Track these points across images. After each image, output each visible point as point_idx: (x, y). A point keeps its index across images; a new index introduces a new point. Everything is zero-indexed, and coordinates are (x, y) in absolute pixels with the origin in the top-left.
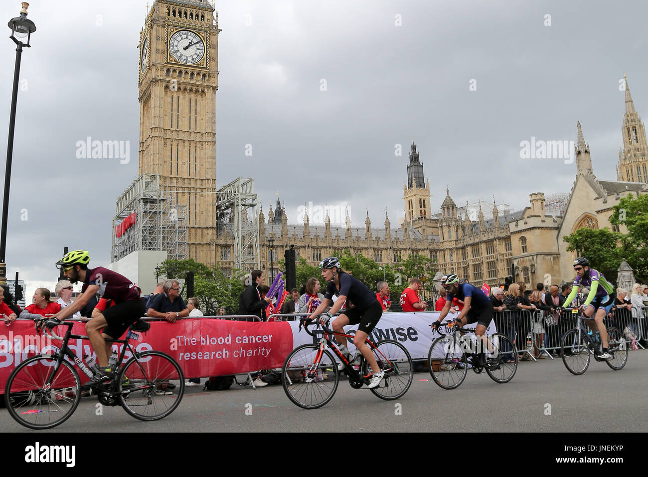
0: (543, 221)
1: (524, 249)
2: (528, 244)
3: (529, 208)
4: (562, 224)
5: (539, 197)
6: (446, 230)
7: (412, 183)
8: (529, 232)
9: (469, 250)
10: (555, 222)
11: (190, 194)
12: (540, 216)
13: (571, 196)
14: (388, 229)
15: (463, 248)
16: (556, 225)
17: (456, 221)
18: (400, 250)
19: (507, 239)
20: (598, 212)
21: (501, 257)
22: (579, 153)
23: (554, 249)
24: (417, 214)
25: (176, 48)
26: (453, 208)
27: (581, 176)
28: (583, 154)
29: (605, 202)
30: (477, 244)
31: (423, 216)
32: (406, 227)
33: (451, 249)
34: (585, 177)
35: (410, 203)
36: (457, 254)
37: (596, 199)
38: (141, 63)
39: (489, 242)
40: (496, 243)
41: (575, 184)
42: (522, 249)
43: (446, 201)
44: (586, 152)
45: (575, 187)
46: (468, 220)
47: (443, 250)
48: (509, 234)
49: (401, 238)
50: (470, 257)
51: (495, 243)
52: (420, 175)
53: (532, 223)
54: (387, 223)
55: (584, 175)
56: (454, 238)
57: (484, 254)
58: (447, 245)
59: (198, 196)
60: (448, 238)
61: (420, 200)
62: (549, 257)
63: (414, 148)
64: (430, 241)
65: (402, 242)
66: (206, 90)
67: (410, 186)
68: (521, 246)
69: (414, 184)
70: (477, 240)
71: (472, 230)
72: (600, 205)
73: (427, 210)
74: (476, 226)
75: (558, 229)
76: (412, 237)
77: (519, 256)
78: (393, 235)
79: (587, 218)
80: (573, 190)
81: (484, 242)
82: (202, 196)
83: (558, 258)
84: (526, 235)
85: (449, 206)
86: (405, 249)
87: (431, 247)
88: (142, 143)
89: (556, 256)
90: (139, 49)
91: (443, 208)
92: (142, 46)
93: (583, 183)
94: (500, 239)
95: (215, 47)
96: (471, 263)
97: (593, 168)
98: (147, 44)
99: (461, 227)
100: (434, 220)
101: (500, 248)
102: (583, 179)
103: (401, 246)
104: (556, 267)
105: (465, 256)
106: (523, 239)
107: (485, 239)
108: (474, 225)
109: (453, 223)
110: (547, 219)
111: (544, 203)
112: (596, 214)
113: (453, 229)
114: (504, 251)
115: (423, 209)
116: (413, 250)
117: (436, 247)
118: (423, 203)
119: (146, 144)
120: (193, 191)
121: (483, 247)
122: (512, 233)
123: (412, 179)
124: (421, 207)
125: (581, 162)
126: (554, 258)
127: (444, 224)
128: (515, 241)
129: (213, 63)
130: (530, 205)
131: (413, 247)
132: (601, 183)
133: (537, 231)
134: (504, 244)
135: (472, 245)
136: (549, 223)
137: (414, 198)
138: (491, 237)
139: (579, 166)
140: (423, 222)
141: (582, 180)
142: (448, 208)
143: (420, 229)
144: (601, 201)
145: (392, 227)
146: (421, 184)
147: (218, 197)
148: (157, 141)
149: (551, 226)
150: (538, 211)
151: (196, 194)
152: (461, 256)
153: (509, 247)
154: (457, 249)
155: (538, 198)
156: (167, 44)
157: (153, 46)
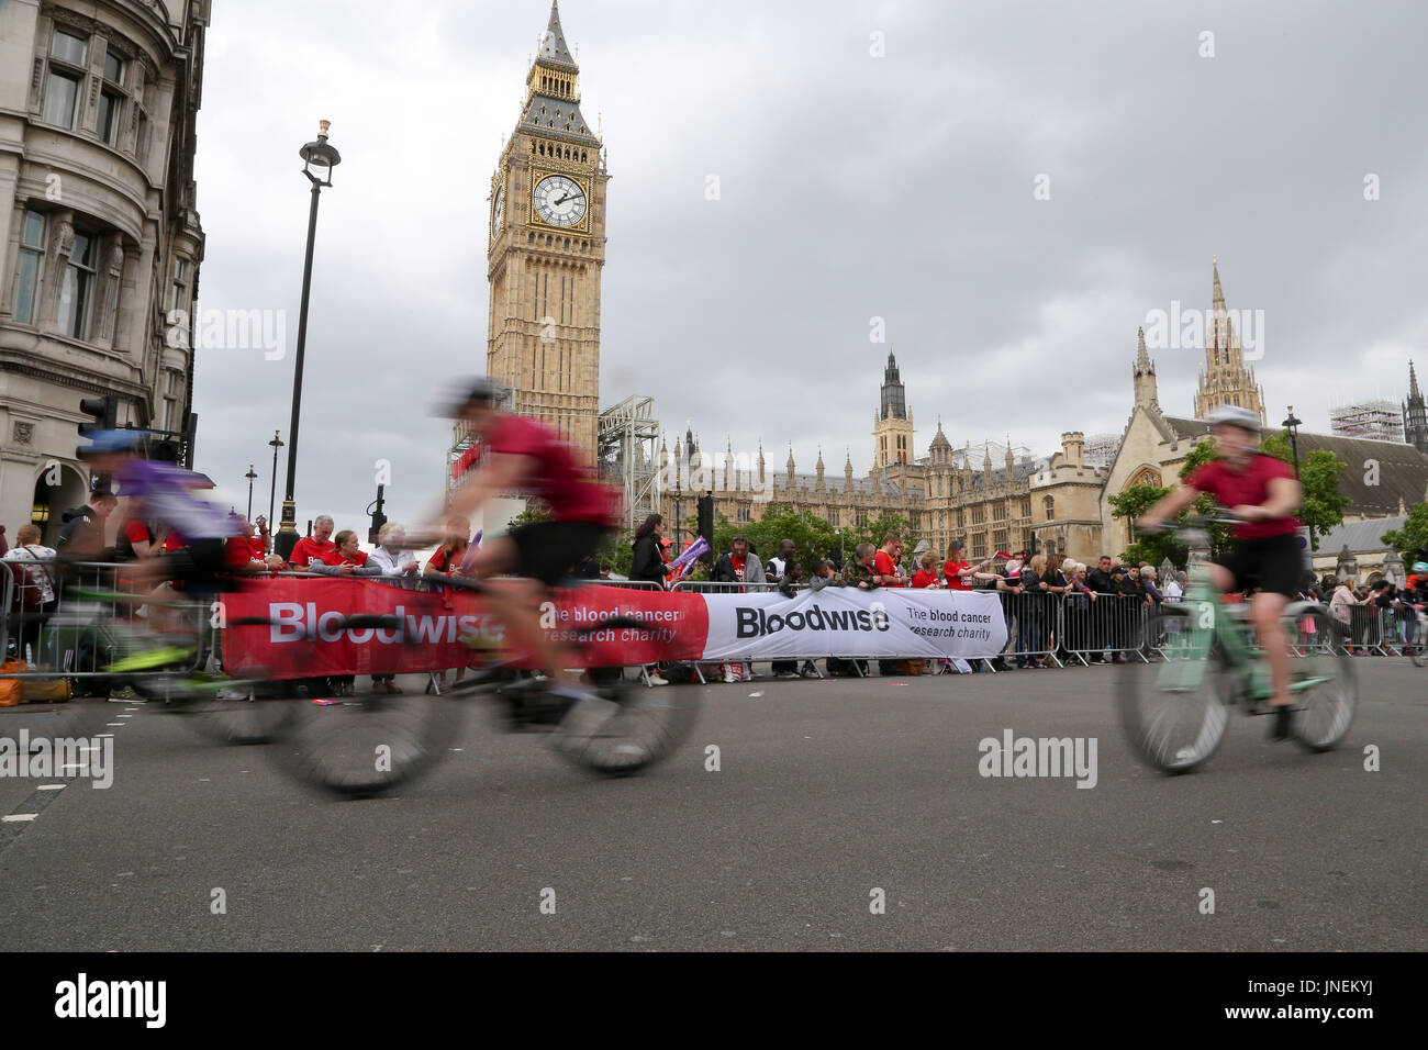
0: (1080, 474)
1: (1050, 514)
2: (1056, 508)
3: (1060, 454)
4: (1107, 480)
5: (1075, 438)
6: (934, 482)
7: (887, 411)
8: (1058, 490)
9: (968, 513)
10: (1098, 476)
11: (560, 417)
12: (1075, 467)
13: (1124, 438)
14: (849, 477)
15: (959, 510)
16: (1098, 481)
17: (951, 469)
18: (865, 509)
19: (1025, 500)
20: (1163, 464)
21: (1015, 525)
22: (1139, 375)
23: (1095, 516)
24: (892, 457)
25: (543, 203)
26: (946, 450)
27: (1140, 410)
28: (1145, 377)
29: (1175, 449)
30: (980, 504)
31: (902, 461)
32: (876, 475)
33: (941, 511)
34: (1147, 412)
35: (883, 441)
36: (950, 518)
37: (1161, 444)
38: (492, 224)
39: (998, 502)
40: (1009, 504)
41: (1131, 421)
42: (1046, 514)
43: (936, 440)
44: (1150, 373)
45: (1131, 424)
46: (968, 468)
47: (930, 512)
48: (1028, 491)
49: (869, 491)
50: (969, 523)
51: (1006, 503)
52: (900, 401)
53: (1064, 475)
54: (849, 469)
55: (1146, 407)
56: (946, 493)
57: (990, 520)
58: (936, 505)
59: (572, 421)
60: (938, 493)
61: (899, 437)
62: (1087, 528)
63: (892, 359)
64: (910, 497)
65: (870, 498)
66: (587, 266)
67: (885, 416)
68: (1045, 509)
69: (890, 413)
70: (981, 499)
71: (973, 483)
72: (1166, 453)
73: (906, 451)
74: (981, 478)
75: (1102, 486)
76: (884, 491)
77: (1042, 524)
78: (857, 487)
79: (1146, 471)
80: (1128, 429)
81: (990, 501)
82: (578, 421)
83: (1100, 529)
84: (1054, 494)
85: (941, 446)
86: (873, 509)
87: (912, 507)
88: (492, 342)
89: (1097, 526)
90: (489, 202)
91: (932, 450)
92: (494, 198)
93: (1142, 421)
94: (1013, 498)
95: (601, 201)
96: (970, 532)
97: (1159, 398)
98: (502, 195)
99: (958, 478)
100: (918, 467)
101: (1015, 512)
102: (1143, 413)
103: (868, 504)
104: (1096, 543)
105: (961, 521)
106: (1049, 500)
107: (992, 497)
108: (977, 476)
109: (946, 473)
110: (1086, 472)
111: (1084, 448)
112: (1159, 466)
113: (945, 482)
114: (1019, 516)
115: (902, 450)
116: (885, 510)
117: (919, 507)
118: (902, 442)
119: (498, 343)
120: (564, 414)
121: (989, 509)
122: (1032, 490)
123: (887, 406)
124: (899, 447)
125: (1141, 388)
126: (1094, 529)
127: (933, 473)
128: (1037, 504)
129: (598, 226)
130: (1061, 449)
131: (886, 505)
132: (1170, 420)
133: (1071, 489)
134: (1020, 506)
135: (973, 506)
136: (1089, 477)
137: (889, 434)
138: (1002, 495)
139: (1137, 395)
140: (901, 470)
141: (1141, 415)
142: (939, 450)
143: (895, 480)
144: (1168, 447)
145: (855, 475)
146: (900, 413)
147: (600, 424)
148: (514, 339)
149: (1092, 482)
150: (1073, 460)
151: (569, 418)
152: (955, 522)
153: (1027, 510)
154: (950, 510)
155: (1074, 440)
156: (531, 196)
157: (511, 198)
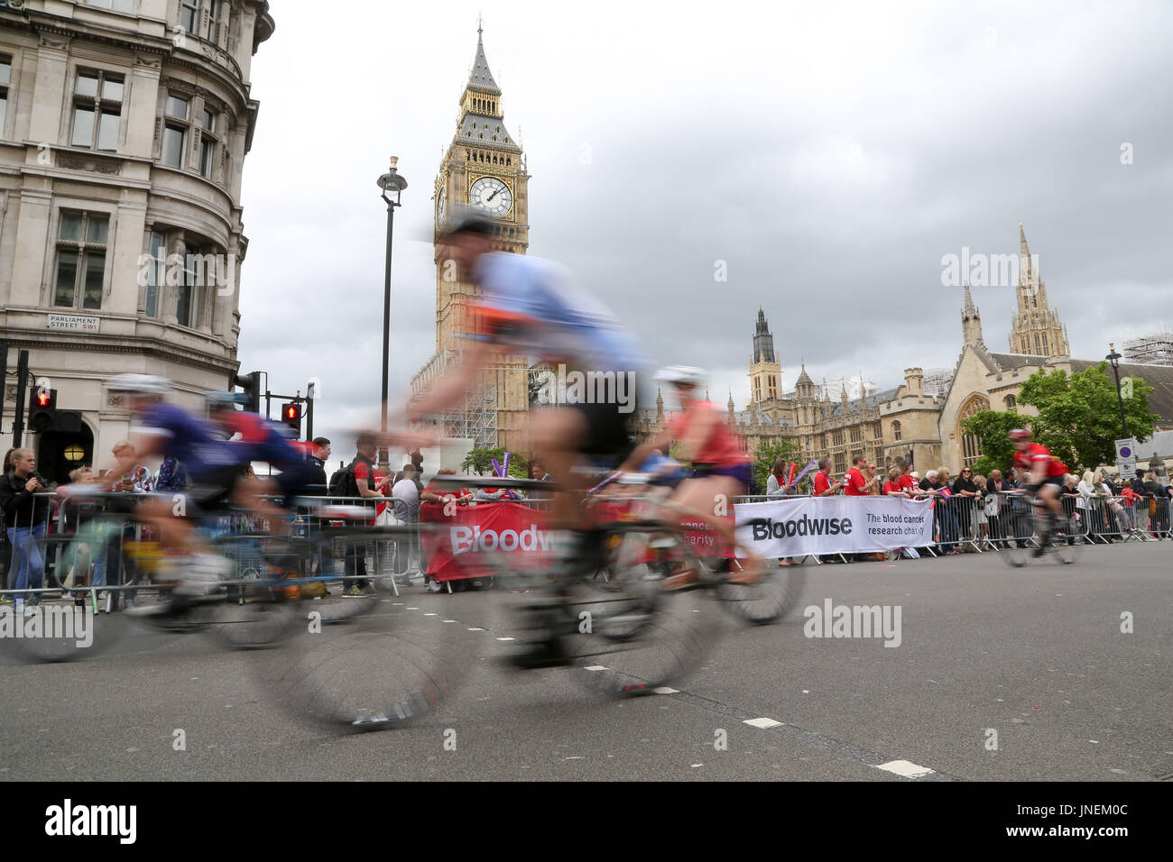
0: (922, 402)
1: (898, 436)
2: (902, 429)
3: (904, 386)
4: (944, 406)
5: (915, 373)
6: (801, 413)
7: (759, 356)
8: (904, 416)
9: (829, 436)
10: (935, 403)
11: (497, 371)
12: (917, 396)
13: (956, 372)
14: (731, 411)
15: (822, 434)
16: (936, 407)
17: (814, 402)
19: (876, 424)
20: (990, 391)
21: (869, 446)
22: (967, 319)
23: (935, 436)
24: (765, 394)
25: (478, 199)
26: (810, 386)
27: (969, 348)
28: (971, 321)
29: (999, 379)
30: (840, 429)
31: (773, 397)
32: (753, 409)
33: (807, 436)
34: (975, 349)
35: (757, 381)
36: (815, 442)
37: (988, 375)
38: (437, 217)
39: (854, 428)
40: (864, 428)
41: (962, 357)
42: (894, 436)
43: (801, 379)
44: (975, 318)
45: (961, 361)
46: (828, 400)
47: (798, 437)
48: (879, 418)
49: (748, 422)
50: (830, 445)
51: (861, 428)
52: (769, 347)
53: (908, 404)
54: (731, 405)
55: (973, 346)
56: (811, 422)
57: (849, 442)
58: (803, 431)
59: (507, 374)
60: (803, 423)
61: (769, 377)
62: (929, 445)
63: (761, 315)
64: (781, 425)
65: (749, 428)
67: (757, 360)
68: (893, 431)
69: (762, 357)
70: (839, 425)
71: (833, 412)
72: (993, 383)
73: (777, 388)
74: (839, 408)
75: (940, 411)
76: (760, 422)
77: (892, 444)
78: (738, 419)
79: (976, 398)
80: (959, 364)
81: (848, 427)
82: (512, 373)
83: (939, 447)
84: (902, 419)
85: (805, 384)
86: (752, 436)
87: (783, 433)
88: (440, 312)
89: (937, 444)
91: (797, 386)
92: (438, 197)
93: (971, 357)
94: (867, 423)
95: (524, 196)
96: (832, 453)
97: (984, 338)
98: (444, 195)
99: (819, 408)
100: (786, 401)
101: (868, 435)
102: (971, 351)
103: (747, 432)
104: (937, 458)
105: (824, 444)
106: (897, 424)
107: (849, 423)
108: (836, 406)
109: (810, 405)
110: (926, 400)
111: (923, 380)
112: (987, 393)
113: (810, 412)
114: (872, 438)
115: (773, 388)
116: (762, 437)
117: (789, 433)
118: (772, 381)
119: (446, 313)
120: (501, 368)
121: (847, 433)
122: (882, 417)
123: (759, 352)
124: (770, 385)
125: (969, 330)
126: (934, 446)
127: (799, 406)
128: (887, 427)
129: (522, 216)
130: (905, 383)
131: (762, 433)
132: (994, 356)
133: (914, 415)
134: (872, 430)
135: (833, 431)
136: (929, 405)
137: (761, 375)
138: (857, 421)
139: (966, 336)
140: (773, 404)
141: (970, 352)
142: (804, 387)
143: (769, 412)
144: (994, 378)
145: (736, 409)
146: (770, 358)
147: (529, 375)
148: (458, 309)
149: (930, 408)
150: (914, 391)
152: (819, 444)
153: (878, 433)
154: (815, 435)
155: (916, 375)
156: (468, 194)
157: (451, 196)
